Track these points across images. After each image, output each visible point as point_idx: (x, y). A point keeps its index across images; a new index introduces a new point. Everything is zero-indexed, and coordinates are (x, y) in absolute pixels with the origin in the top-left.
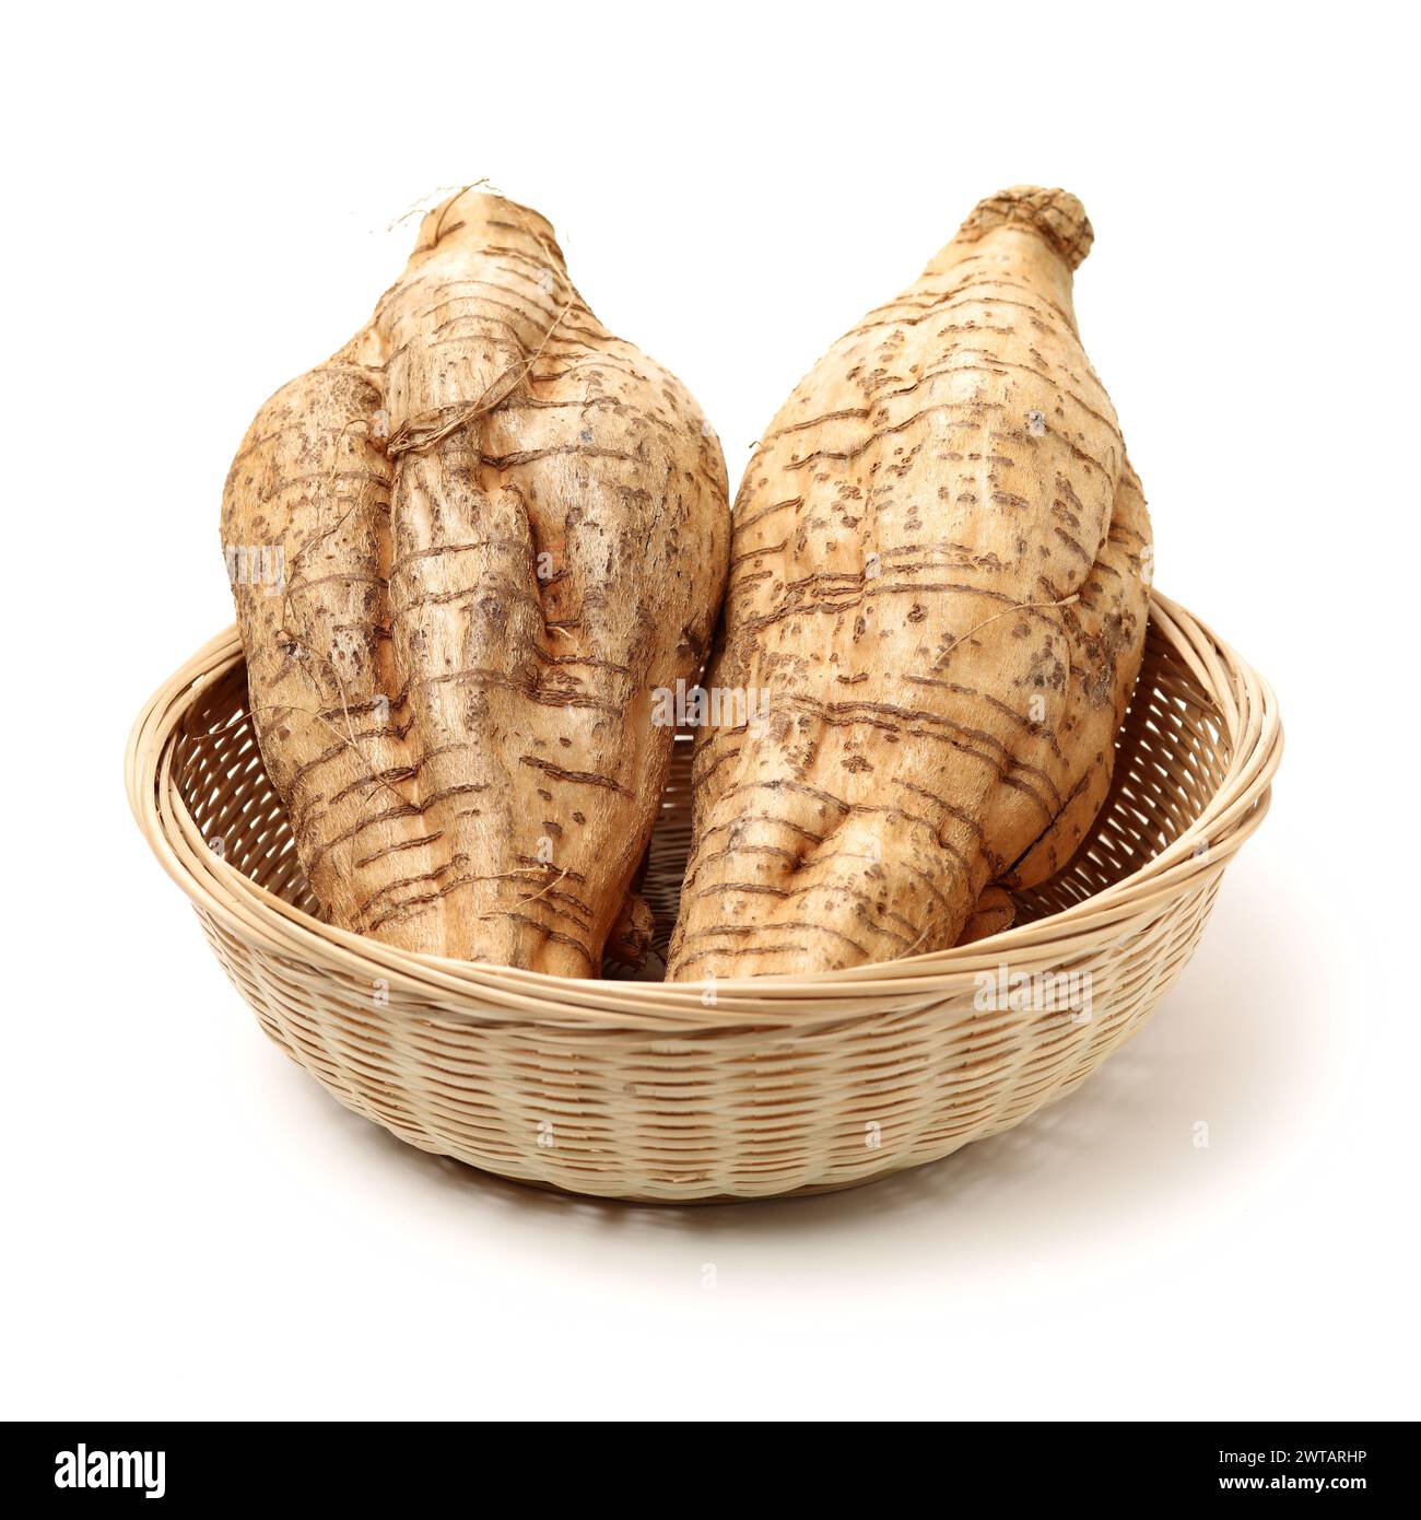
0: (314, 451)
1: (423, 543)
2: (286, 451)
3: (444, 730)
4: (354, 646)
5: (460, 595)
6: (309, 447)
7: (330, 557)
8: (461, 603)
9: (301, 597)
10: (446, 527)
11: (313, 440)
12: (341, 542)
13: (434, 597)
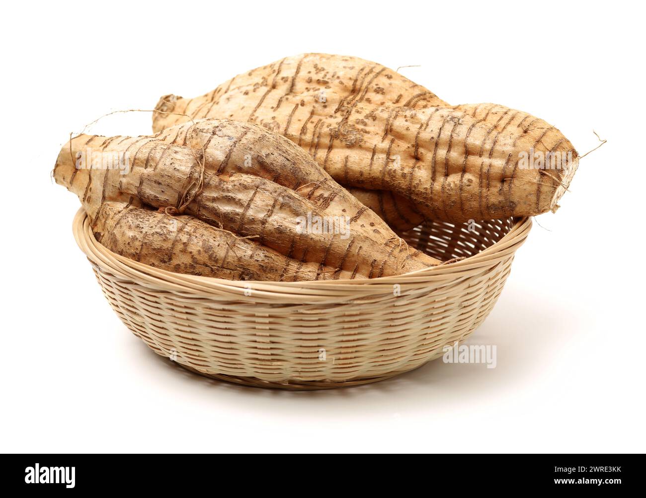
0: (165, 232)
1: (239, 210)
2: (155, 243)
3: (324, 239)
4: (262, 255)
5: (274, 206)
6: (162, 232)
7: (219, 246)
8: (277, 207)
9: (228, 263)
10: (240, 198)
11: (159, 231)
12: (215, 239)
13: (267, 216)
